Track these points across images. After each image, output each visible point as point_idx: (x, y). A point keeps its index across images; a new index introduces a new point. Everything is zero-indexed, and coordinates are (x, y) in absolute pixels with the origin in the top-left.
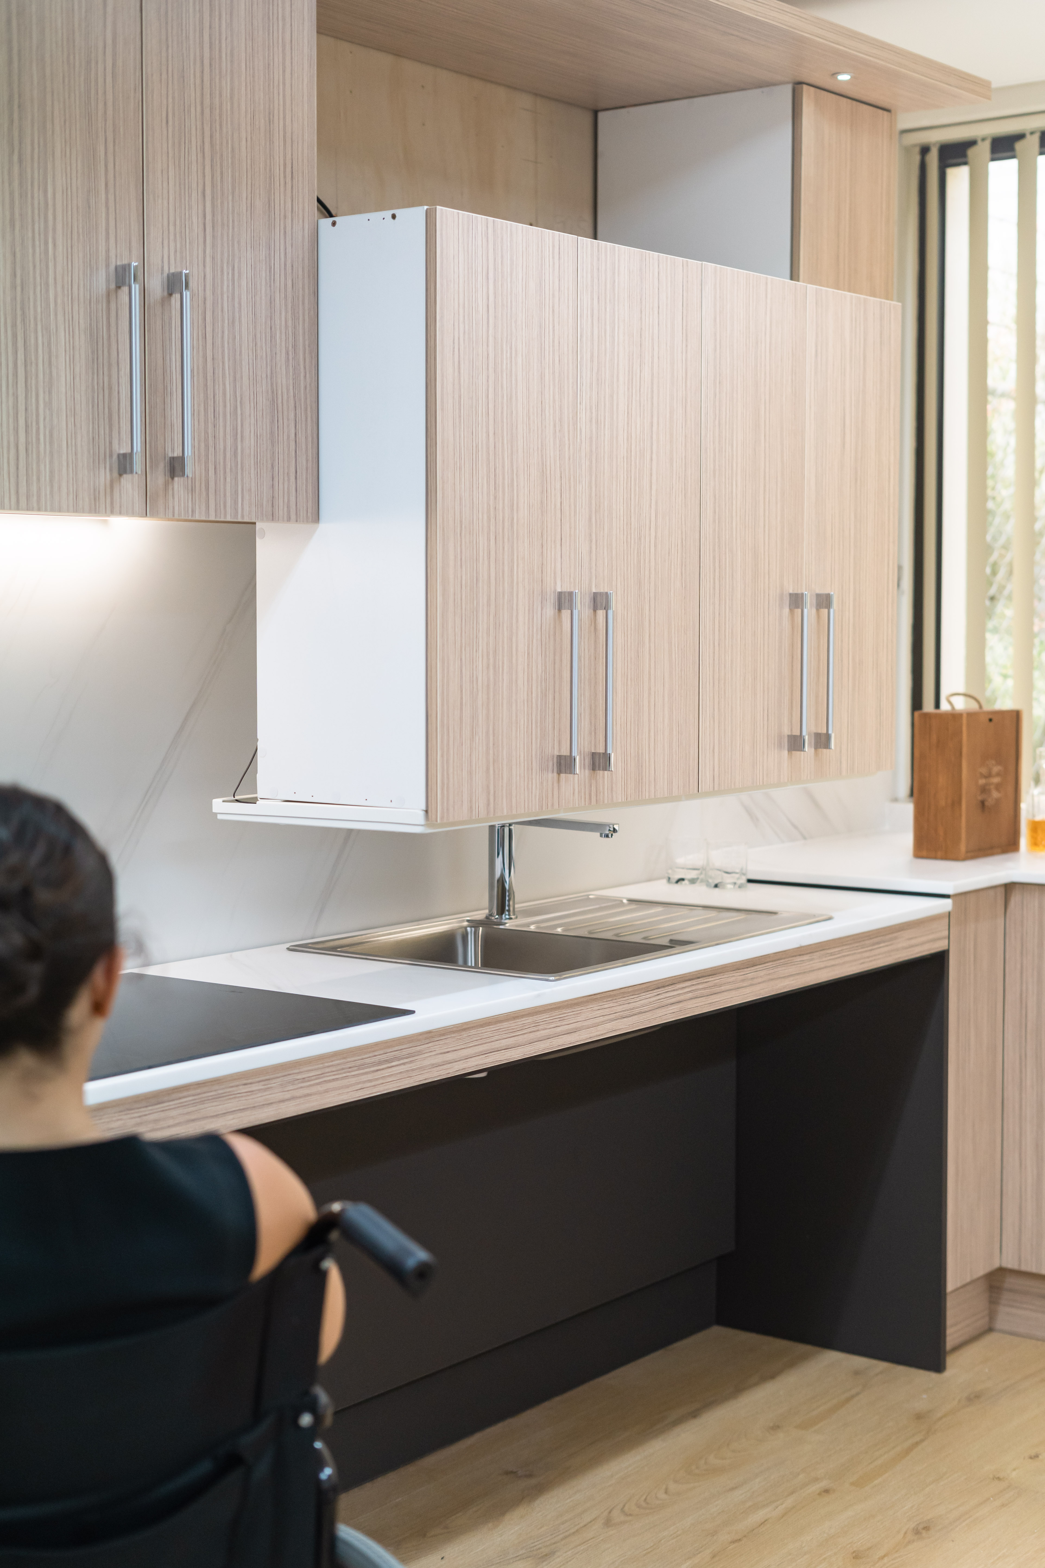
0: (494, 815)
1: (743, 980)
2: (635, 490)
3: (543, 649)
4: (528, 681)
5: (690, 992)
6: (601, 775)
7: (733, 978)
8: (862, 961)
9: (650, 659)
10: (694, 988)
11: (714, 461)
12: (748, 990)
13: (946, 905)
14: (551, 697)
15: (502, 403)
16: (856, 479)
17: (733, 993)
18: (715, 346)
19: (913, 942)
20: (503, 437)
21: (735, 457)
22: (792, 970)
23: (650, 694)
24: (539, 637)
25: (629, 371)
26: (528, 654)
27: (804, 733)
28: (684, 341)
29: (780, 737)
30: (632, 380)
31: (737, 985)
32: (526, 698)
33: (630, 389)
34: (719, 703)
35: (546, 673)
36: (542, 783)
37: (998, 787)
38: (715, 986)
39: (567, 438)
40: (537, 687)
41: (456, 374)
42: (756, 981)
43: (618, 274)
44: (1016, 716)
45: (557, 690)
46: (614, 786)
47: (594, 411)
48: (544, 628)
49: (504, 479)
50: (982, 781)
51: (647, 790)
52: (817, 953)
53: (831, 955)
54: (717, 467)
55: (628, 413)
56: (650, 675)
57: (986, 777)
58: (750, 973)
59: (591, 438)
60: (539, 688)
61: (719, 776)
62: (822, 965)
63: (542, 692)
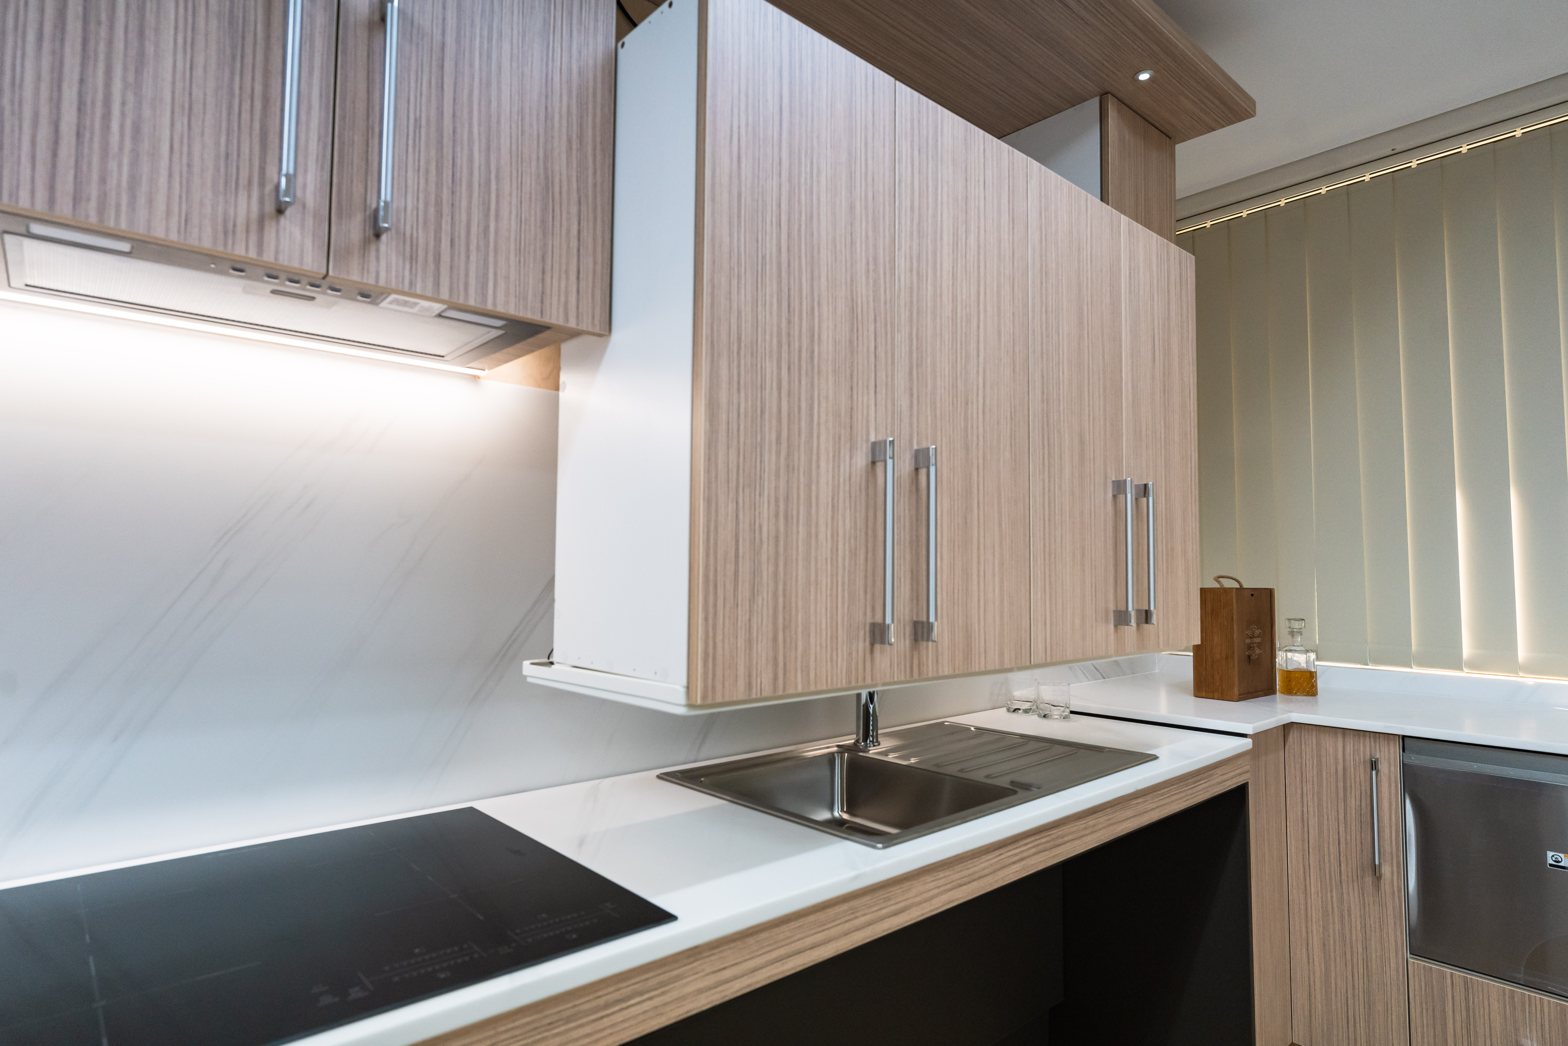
0: (784, 691)
1: (1085, 828)
2: (961, 353)
3: (853, 503)
4: (832, 537)
5: (1033, 847)
6: (925, 646)
7: (1075, 828)
8: (1187, 798)
9: (979, 527)
10: (1037, 843)
11: (1042, 344)
12: (1089, 838)
13: (1247, 744)
14: (862, 557)
15: (800, 220)
16: (1165, 391)
17: (1076, 842)
18: (1041, 239)
19: (1225, 777)
20: (800, 257)
21: (1061, 346)
22: (1129, 813)
23: (979, 562)
24: (847, 488)
25: (954, 234)
26: (833, 506)
27: (1130, 608)
28: (1011, 224)
29: (1107, 612)
30: (957, 244)
31: (1080, 834)
32: (829, 556)
33: (955, 252)
34: (1050, 576)
35: (856, 529)
36: (850, 654)
37: (1259, 645)
38: (1057, 838)
39: (882, 281)
40: (844, 544)
41: (735, 166)
42: (1097, 828)
43: (942, 135)
44: (1270, 593)
45: (870, 548)
46: (940, 657)
47: (915, 262)
48: (853, 479)
49: (801, 303)
50: (1248, 641)
51: (977, 661)
52: (1150, 795)
53: (1161, 796)
54: (1044, 351)
55: (953, 274)
56: (979, 543)
57: (1251, 638)
58: (1091, 821)
59: (911, 288)
60: (847, 545)
61: (1051, 648)
62: (1154, 805)
63: (850, 551)
